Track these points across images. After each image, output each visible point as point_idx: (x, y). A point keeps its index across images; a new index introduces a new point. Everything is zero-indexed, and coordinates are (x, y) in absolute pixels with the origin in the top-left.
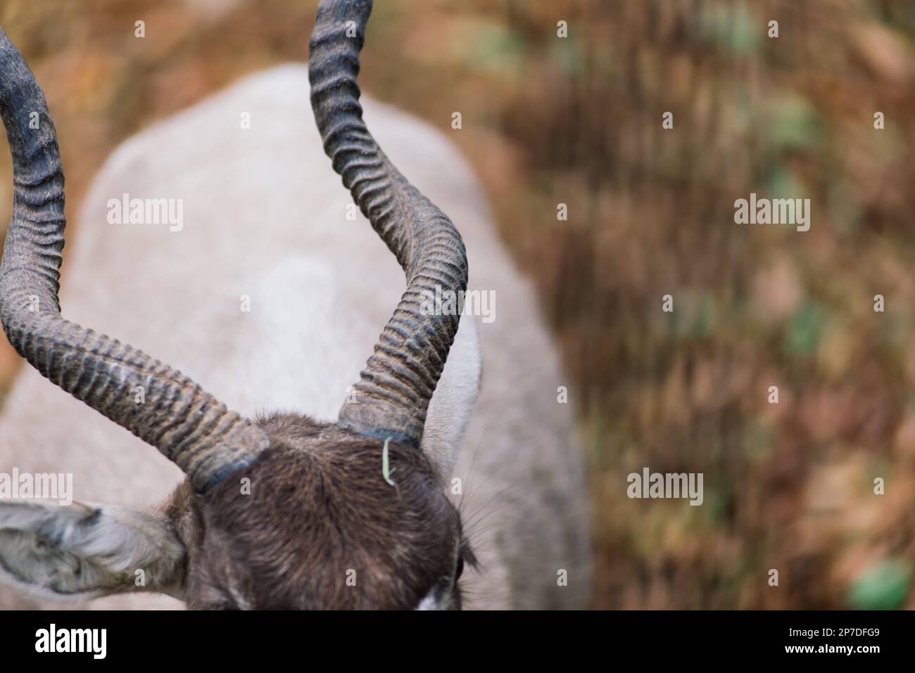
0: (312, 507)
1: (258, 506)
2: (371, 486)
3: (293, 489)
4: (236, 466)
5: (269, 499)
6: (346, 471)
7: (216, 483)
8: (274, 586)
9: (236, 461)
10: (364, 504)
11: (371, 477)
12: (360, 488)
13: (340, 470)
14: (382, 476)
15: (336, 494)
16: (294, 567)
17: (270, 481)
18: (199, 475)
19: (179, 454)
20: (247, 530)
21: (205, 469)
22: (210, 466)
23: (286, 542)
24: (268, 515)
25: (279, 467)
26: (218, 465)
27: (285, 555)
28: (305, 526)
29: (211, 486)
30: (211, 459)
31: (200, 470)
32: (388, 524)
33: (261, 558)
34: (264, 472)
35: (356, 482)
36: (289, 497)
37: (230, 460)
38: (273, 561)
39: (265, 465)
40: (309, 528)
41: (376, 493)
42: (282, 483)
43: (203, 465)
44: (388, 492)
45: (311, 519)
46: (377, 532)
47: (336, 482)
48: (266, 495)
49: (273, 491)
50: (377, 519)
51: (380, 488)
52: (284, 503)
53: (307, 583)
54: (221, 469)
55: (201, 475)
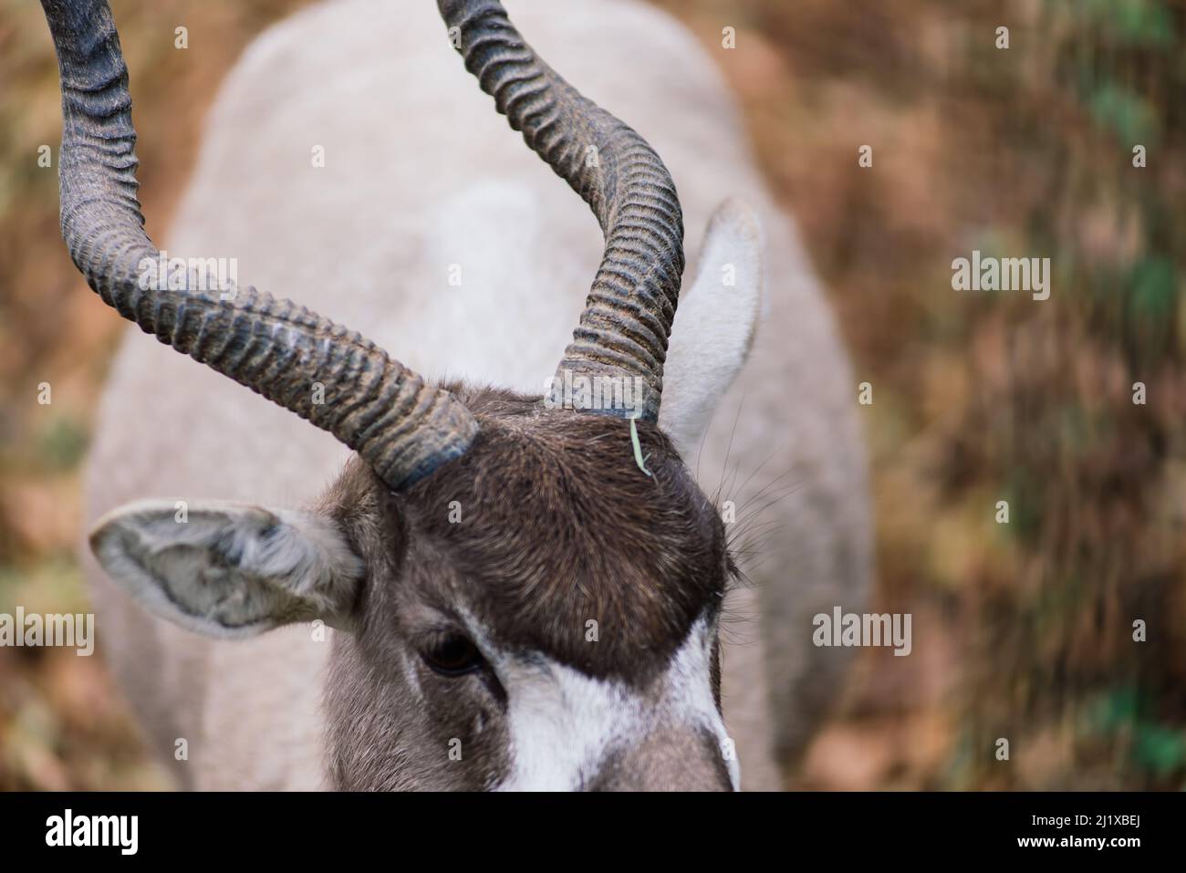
0: (558, 505)
1: (490, 506)
2: (624, 478)
3: (529, 483)
4: (447, 455)
5: (502, 496)
6: (589, 459)
7: (421, 477)
8: (518, 607)
9: (446, 448)
10: (619, 501)
11: (622, 465)
12: (610, 480)
13: (580, 457)
14: (635, 463)
15: (583, 488)
16: (543, 585)
17: (499, 473)
18: (397, 467)
19: (368, 440)
20: (475, 537)
21: (406, 459)
22: (413, 455)
23: (530, 552)
24: (504, 517)
25: (505, 455)
26: (423, 454)
27: (531, 569)
28: (552, 530)
29: (414, 483)
30: (414, 446)
31: (399, 460)
32: (651, 525)
33: (500, 572)
34: (488, 462)
35: (604, 472)
36: (527, 494)
37: (438, 447)
38: (518, 575)
39: (487, 453)
40: (557, 533)
41: (631, 486)
42: (515, 476)
43: (403, 455)
44: (645, 485)
45: (559, 520)
46: (639, 536)
47: (579, 473)
48: (498, 492)
49: (505, 486)
50: (635, 519)
51: (635, 479)
52: (523, 501)
53: (560, 603)
54: (426, 459)
55: (400, 468)
